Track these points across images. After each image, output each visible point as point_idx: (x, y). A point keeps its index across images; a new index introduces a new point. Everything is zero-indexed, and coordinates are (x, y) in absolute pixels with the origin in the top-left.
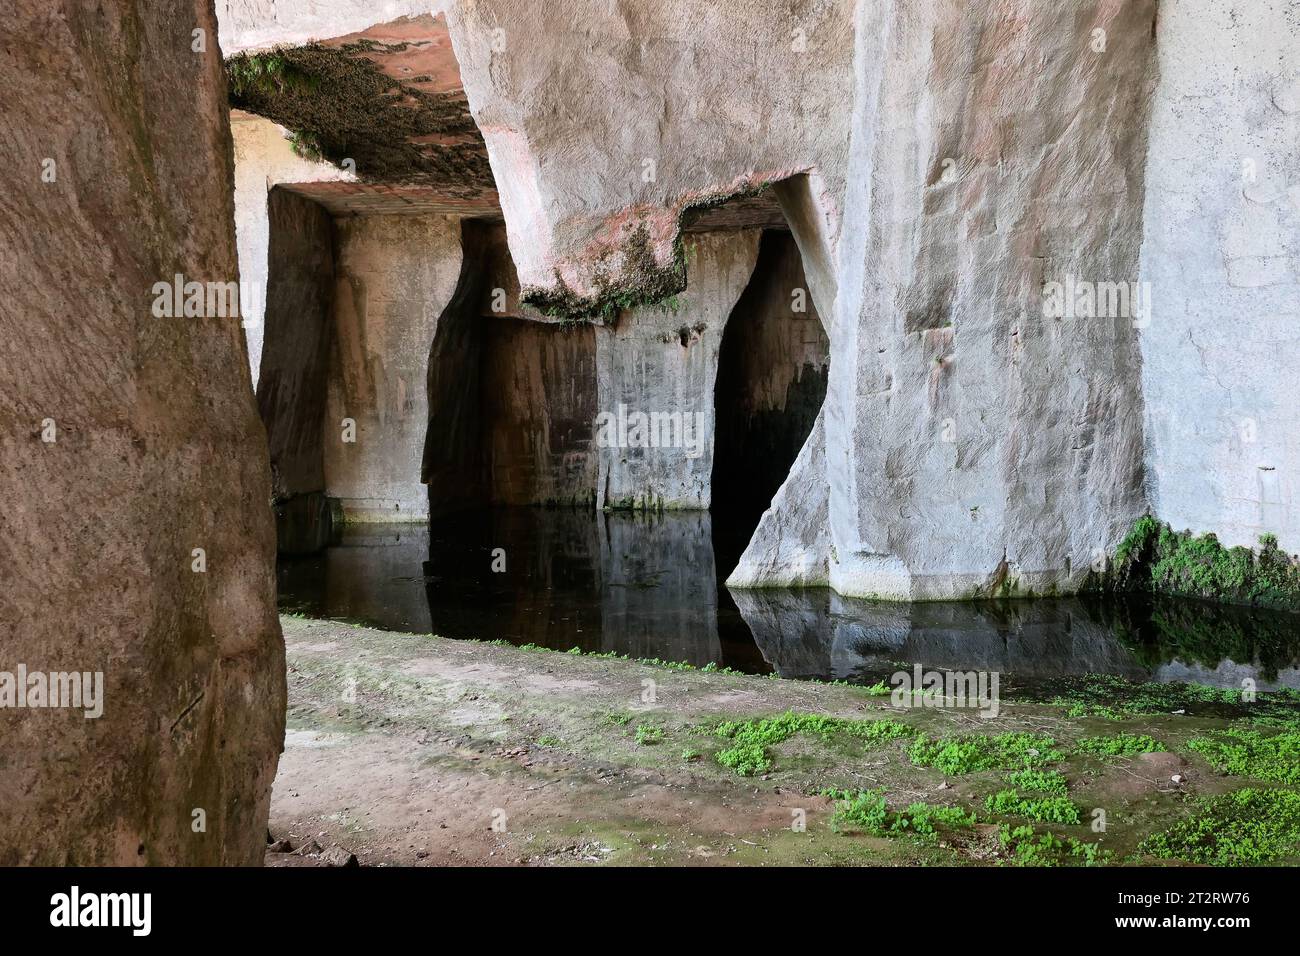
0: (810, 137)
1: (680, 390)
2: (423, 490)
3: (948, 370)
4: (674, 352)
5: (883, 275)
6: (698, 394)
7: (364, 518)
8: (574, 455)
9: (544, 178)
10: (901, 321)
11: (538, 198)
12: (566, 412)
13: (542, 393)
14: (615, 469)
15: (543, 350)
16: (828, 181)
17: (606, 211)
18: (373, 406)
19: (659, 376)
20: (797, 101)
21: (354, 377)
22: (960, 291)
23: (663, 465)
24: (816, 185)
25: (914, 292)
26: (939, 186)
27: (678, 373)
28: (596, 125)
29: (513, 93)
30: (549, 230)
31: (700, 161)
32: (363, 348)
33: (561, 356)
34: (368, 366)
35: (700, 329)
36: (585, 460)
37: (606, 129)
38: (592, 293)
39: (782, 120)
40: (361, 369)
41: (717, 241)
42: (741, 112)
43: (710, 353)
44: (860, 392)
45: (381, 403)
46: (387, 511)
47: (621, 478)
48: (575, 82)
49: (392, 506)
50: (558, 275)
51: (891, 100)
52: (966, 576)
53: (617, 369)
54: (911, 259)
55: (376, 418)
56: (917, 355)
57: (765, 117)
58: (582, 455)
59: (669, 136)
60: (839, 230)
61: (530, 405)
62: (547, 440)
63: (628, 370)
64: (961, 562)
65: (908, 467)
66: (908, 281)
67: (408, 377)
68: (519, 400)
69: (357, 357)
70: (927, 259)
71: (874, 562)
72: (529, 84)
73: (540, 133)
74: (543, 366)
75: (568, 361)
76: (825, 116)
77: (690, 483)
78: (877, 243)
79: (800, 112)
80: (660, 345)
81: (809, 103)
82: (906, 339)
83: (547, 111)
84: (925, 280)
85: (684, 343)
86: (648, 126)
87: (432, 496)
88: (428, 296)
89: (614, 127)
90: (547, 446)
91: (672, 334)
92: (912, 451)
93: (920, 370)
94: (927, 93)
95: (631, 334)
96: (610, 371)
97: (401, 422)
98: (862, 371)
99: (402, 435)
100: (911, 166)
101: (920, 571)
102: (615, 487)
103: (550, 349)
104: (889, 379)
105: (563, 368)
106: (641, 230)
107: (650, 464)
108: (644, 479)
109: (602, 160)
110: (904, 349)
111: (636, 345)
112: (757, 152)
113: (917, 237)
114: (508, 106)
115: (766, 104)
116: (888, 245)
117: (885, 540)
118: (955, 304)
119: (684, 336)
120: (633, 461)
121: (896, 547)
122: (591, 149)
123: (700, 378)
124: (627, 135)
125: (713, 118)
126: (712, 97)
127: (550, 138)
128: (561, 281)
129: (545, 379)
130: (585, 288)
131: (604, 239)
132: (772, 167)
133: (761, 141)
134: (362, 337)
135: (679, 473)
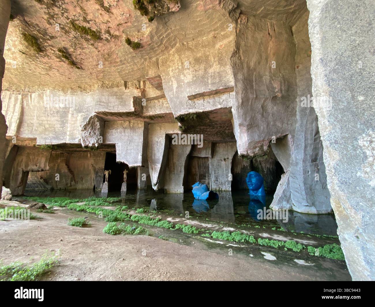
0: (289, 128)
1: (224, 169)
2: (182, 187)
3: (318, 170)
4: (223, 163)
5: (307, 152)
6: (228, 170)
7: (171, 192)
8: (203, 180)
9: (248, 135)
10: (310, 161)
11: (247, 138)
12: (202, 173)
13: (198, 169)
14: (213, 183)
15: (198, 162)
16: (292, 136)
17: (258, 140)
18: (174, 171)
19: (221, 166)
20: (287, 122)
21: (171, 166)
22: (319, 155)
23: (222, 183)
24: (289, 136)
25: (312, 156)
26: (316, 137)
27: (224, 166)
28: (257, 126)
29: (246, 120)
30: (247, 144)
31: (273, 132)
32: (173, 161)
33: (201, 162)
34: (174, 164)
35: (228, 159)
36: (205, 181)
37: (259, 127)
38: (252, 155)
39: (285, 125)
40: (172, 165)
41: (230, 144)
42: (279, 124)
43: (230, 163)
44: (303, 174)
45: (175, 171)
46: (175, 191)
47: (214, 185)
48: (255, 119)
49: (176, 190)
50: (247, 152)
51: (308, 122)
52: (326, 210)
53: (213, 165)
54: (311, 150)
55: (175, 174)
56: (313, 167)
57: (282, 125)
58: (205, 180)
59: (268, 128)
60: (293, 144)
61: (195, 171)
62: (198, 177)
63: (215, 165)
64: (325, 207)
65: (313, 188)
66: (311, 154)
67: (181, 167)
68: (193, 170)
69: (172, 162)
70: (314, 150)
71: (308, 207)
72: (248, 119)
73: (249, 127)
74: (198, 164)
75: (202, 164)
76: (292, 125)
77: (227, 186)
78: (306, 147)
79: (288, 124)
80: (220, 161)
81: (289, 123)
82: (311, 164)
83: (251, 123)
84: (314, 153)
85: (225, 161)
86: (265, 126)
87: (184, 188)
88: (185, 152)
89: (260, 126)
90: (198, 179)
91: (223, 159)
92: (314, 185)
93: (314, 170)
94: (315, 122)
95: (215, 159)
96: (211, 165)
97: (179, 175)
98: (303, 170)
99: (179, 177)
100: (311, 134)
101: (318, 209)
102: (213, 187)
103: (199, 162)
104: (308, 172)
105: (201, 165)
106: (263, 144)
107: (219, 183)
108: (219, 185)
109: (258, 132)
110: (311, 166)
111: (216, 161)
112: (281, 130)
113: (313, 146)
114: (245, 122)
115: (283, 123)
116: (308, 147)
117: (311, 203)
118: (318, 158)
119: (225, 160)
120: (216, 182)
121: (313, 204)
122: (256, 130)
123: (228, 167)
124: (262, 128)
125: (274, 125)
126: (275, 121)
127: (250, 128)
128: (247, 153)
129: (198, 167)
130: (251, 154)
131: (256, 145)
132: (283, 133)
133: (282, 129)
134: (173, 159)
135: (225, 185)
